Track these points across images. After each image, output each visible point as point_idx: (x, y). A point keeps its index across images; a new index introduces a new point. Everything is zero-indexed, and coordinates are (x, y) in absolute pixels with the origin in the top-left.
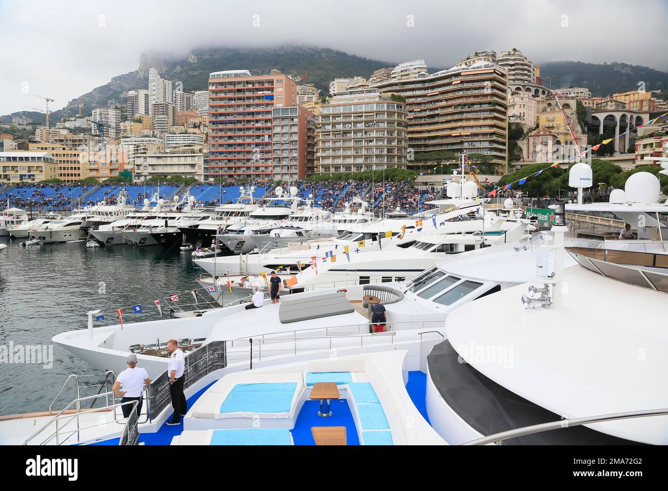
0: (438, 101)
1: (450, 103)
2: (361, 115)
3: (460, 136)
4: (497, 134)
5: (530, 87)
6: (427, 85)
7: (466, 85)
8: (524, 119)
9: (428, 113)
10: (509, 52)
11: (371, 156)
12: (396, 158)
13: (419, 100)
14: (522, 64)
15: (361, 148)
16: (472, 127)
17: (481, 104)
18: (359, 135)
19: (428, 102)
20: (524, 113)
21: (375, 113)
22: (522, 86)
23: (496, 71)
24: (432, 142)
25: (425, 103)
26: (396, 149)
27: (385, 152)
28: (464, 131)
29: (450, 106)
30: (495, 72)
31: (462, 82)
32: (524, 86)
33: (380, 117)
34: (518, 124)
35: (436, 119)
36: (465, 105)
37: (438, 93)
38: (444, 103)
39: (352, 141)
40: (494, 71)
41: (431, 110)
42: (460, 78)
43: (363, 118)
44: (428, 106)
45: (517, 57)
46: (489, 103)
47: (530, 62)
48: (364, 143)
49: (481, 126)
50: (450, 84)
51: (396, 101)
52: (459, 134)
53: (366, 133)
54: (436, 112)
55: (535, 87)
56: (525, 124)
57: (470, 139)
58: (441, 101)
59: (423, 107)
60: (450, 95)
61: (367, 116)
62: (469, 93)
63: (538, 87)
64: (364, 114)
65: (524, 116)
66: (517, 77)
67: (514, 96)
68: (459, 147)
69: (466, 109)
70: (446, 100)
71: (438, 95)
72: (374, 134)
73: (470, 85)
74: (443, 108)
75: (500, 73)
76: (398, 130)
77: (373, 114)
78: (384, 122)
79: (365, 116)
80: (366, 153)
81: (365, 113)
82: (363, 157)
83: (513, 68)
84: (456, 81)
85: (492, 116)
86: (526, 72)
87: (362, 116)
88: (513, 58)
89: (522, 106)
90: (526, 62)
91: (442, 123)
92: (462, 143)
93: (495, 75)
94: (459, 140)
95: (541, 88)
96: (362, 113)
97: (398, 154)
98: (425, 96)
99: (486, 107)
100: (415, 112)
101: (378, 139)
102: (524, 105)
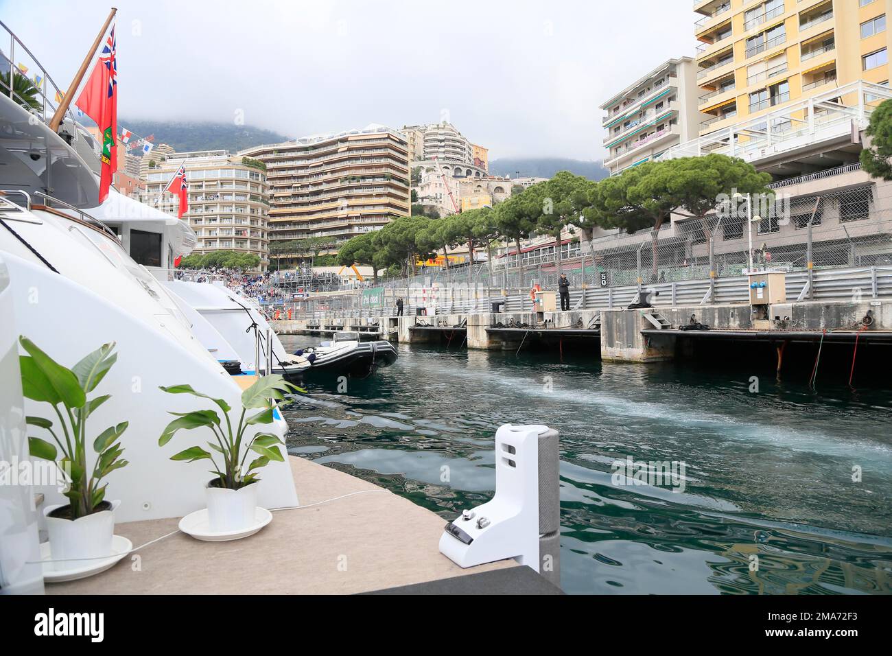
0: (322, 173)
1: (337, 175)
2: (201, 184)
3: (348, 218)
4: (392, 215)
5: (461, 167)
6: (311, 153)
7: (355, 154)
8: (441, 202)
9: (311, 189)
10: (438, 125)
11: (214, 240)
12: (249, 242)
13: (301, 172)
14: (453, 140)
15: (200, 228)
16: (363, 206)
17: (373, 177)
18: (199, 212)
19: (311, 176)
20: (441, 194)
21: (219, 182)
22: (451, 165)
23: (391, 137)
24: (316, 226)
25: (307, 177)
26: (249, 231)
27: (233, 234)
28: (353, 212)
29: (336, 181)
30: (389, 138)
31: (350, 150)
32: (453, 165)
33: (227, 187)
34: (432, 207)
35: (322, 197)
36: (354, 178)
37: (322, 163)
38: (329, 176)
39: (189, 219)
40: (388, 136)
41: (315, 185)
42: (347, 144)
43: (204, 189)
44: (312, 180)
45: (447, 132)
46: (383, 176)
47: (464, 139)
48: (203, 223)
49: (374, 205)
50: (335, 152)
51: (249, 167)
52: (346, 216)
53: (207, 208)
54: (320, 188)
55: (466, 167)
56: (442, 208)
57: (360, 221)
58: (326, 173)
59: (305, 182)
60: (337, 166)
61: (210, 185)
62: (359, 163)
63: (471, 168)
64: (204, 183)
65: (441, 198)
66: (448, 155)
67: (429, 173)
68: (347, 232)
69: (355, 183)
70: (332, 172)
71: (322, 165)
72: (217, 210)
73: (360, 153)
74: (328, 182)
75: (397, 140)
76: (251, 205)
77: (215, 183)
78: (232, 195)
79: (206, 185)
80: (207, 235)
81: (206, 181)
82: (203, 240)
83: (443, 144)
84: (342, 147)
85: (386, 192)
86: (458, 150)
87: (202, 186)
88: (442, 132)
89: (438, 185)
90: (458, 138)
91: (327, 201)
92: (350, 226)
93: (389, 141)
94: (346, 223)
95: (475, 169)
96: (202, 181)
97: (252, 237)
98: (307, 167)
99: (379, 181)
100: (295, 187)
101: (223, 217)
102: (441, 184)
